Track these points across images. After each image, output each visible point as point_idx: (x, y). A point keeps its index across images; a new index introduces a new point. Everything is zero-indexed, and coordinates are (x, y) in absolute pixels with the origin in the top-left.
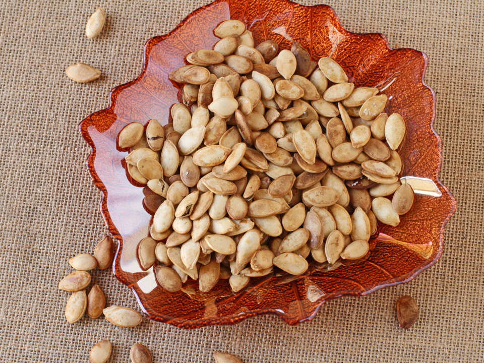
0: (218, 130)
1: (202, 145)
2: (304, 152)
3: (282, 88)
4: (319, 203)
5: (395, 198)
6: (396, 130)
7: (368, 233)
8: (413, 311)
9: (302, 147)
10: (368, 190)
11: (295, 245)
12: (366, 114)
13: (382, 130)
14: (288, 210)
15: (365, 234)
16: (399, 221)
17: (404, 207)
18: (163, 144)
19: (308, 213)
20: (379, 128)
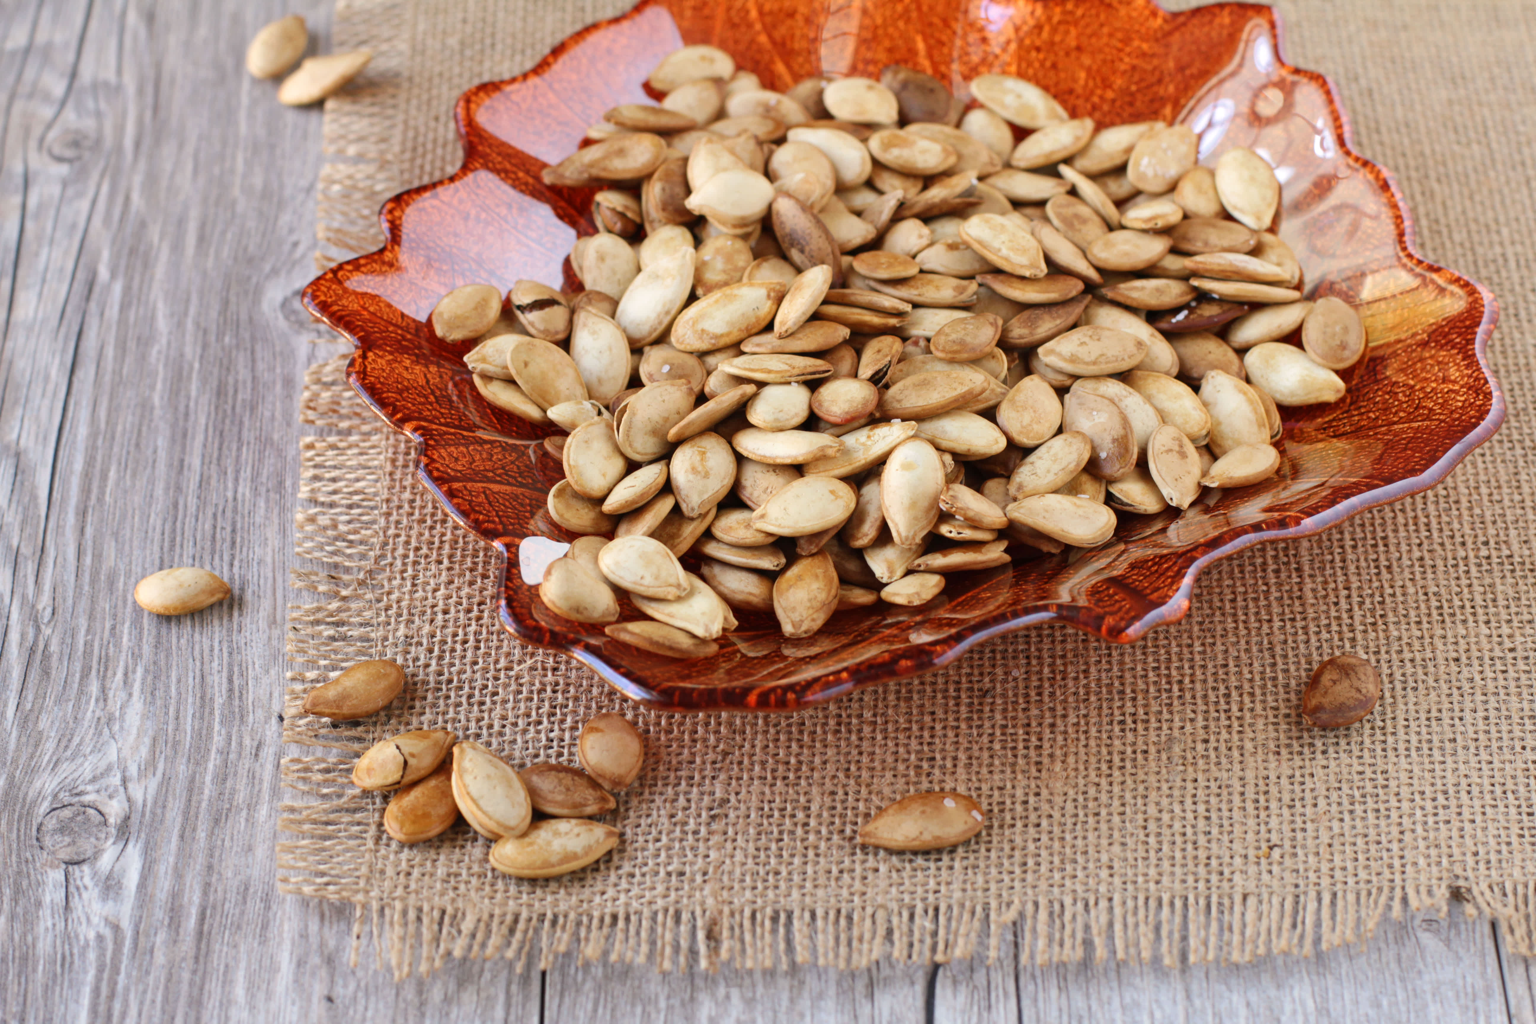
0: (729, 258)
1: (692, 298)
2: (1005, 252)
3: (887, 146)
4: (1094, 363)
5: (1309, 336)
6: (1252, 179)
7: (1261, 425)
8: (1359, 691)
9: (996, 244)
10: (1223, 332)
11: (1056, 468)
12: (1150, 173)
13: (1211, 193)
14: (1004, 394)
15: (1255, 428)
16: (1340, 384)
17: (1343, 346)
18: (571, 323)
19: (1067, 397)
20: (1200, 190)
